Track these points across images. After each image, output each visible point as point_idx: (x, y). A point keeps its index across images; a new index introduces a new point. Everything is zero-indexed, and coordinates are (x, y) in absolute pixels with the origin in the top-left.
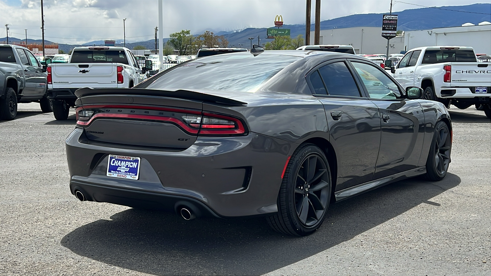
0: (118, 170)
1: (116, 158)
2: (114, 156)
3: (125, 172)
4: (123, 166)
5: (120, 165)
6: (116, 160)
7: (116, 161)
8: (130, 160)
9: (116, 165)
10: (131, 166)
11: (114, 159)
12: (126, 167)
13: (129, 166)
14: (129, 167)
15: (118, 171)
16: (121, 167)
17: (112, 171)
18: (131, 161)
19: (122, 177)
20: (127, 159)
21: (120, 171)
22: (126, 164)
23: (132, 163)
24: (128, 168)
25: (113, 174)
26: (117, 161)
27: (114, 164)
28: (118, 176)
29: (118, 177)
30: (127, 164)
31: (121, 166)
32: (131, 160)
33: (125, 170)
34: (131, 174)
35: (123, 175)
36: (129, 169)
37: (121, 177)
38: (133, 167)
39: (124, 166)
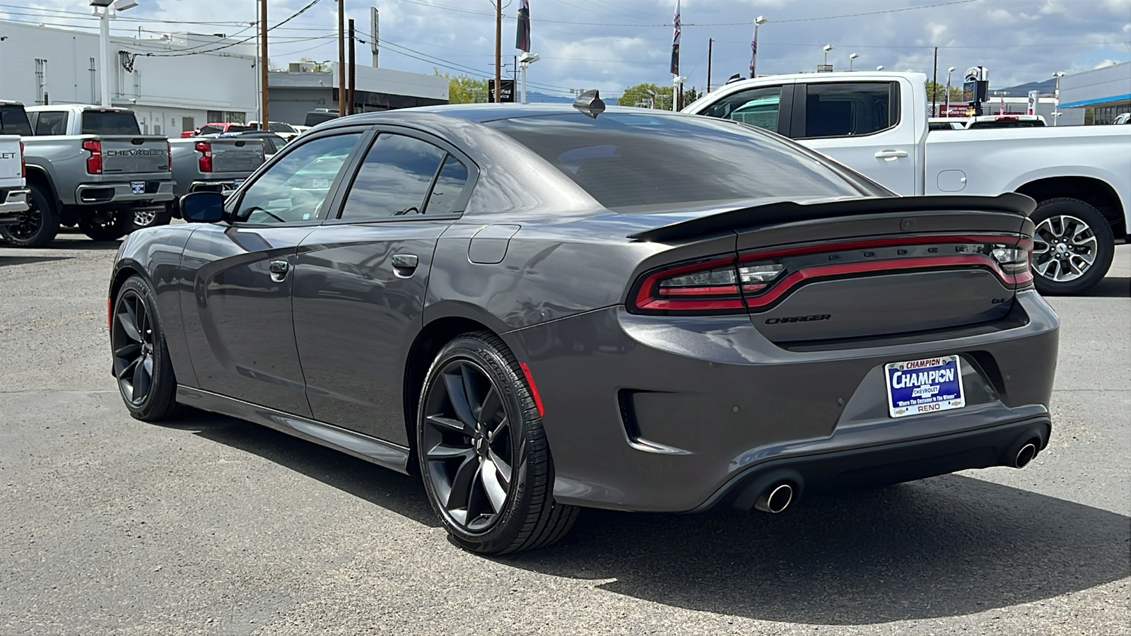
0: (914, 395)
1: (905, 369)
2: (897, 365)
3: (933, 396)
4: (923, 383)
5: (916, 384)
6: (905, 373)
7: (904, 376)
8: (938, 365)
9: (908, 385)
10: (942, 380)
11: (900, 373)
12: (931, 385)
13: (937, 381)
14: (939, 383)
15: (915, 398)
16: (919, 387)
17: (901, 403)
18: (939, 368)
19: (931, 410)
20: (932, 366)
21: (920, 397)
22: (931, 378)
23: (943, 371)
24: (937, 384)
25: (907, 409)
26: (908, 376)
27: (902, 385)
28: (919, 410)
29: (921, 412)
30: (933, 378)
31: (919, 384)
32: (941, 364)
33: (931, 393)
34: (945, 397)
35: (931, 404)
36: (938, 387)
37: (929, 411)
38: (947, 380)
39: (927, 383)
